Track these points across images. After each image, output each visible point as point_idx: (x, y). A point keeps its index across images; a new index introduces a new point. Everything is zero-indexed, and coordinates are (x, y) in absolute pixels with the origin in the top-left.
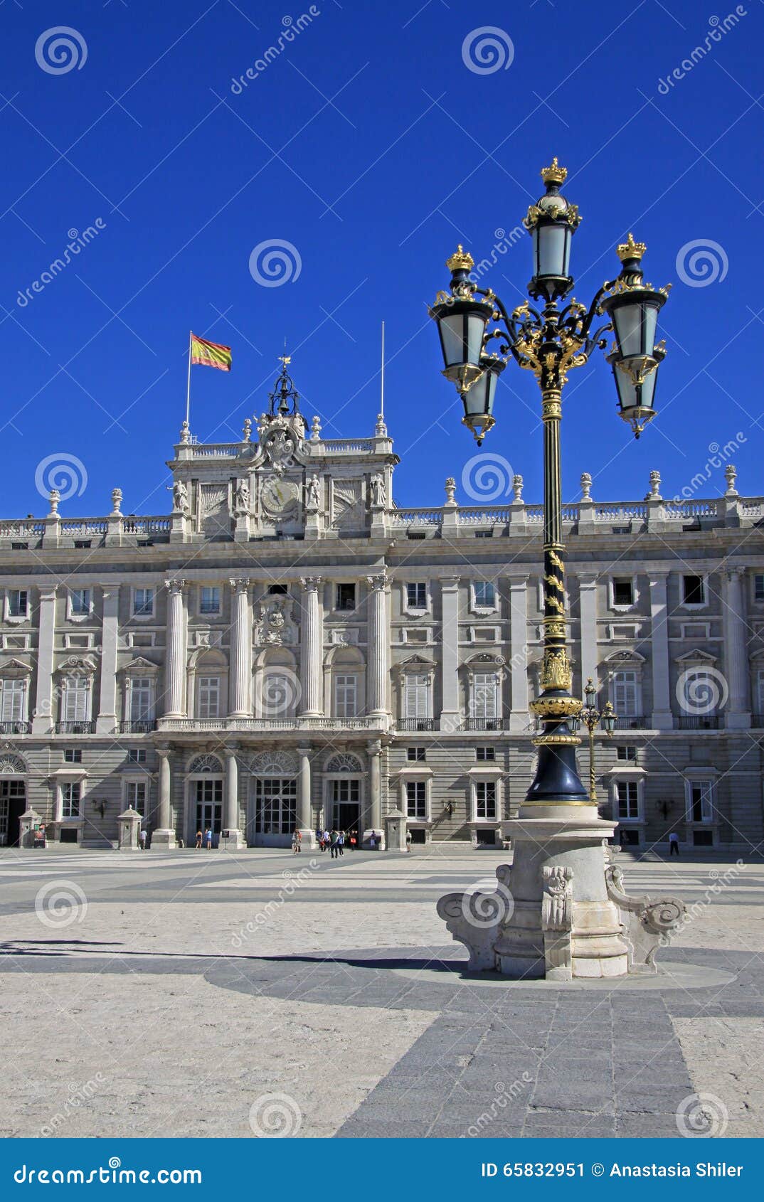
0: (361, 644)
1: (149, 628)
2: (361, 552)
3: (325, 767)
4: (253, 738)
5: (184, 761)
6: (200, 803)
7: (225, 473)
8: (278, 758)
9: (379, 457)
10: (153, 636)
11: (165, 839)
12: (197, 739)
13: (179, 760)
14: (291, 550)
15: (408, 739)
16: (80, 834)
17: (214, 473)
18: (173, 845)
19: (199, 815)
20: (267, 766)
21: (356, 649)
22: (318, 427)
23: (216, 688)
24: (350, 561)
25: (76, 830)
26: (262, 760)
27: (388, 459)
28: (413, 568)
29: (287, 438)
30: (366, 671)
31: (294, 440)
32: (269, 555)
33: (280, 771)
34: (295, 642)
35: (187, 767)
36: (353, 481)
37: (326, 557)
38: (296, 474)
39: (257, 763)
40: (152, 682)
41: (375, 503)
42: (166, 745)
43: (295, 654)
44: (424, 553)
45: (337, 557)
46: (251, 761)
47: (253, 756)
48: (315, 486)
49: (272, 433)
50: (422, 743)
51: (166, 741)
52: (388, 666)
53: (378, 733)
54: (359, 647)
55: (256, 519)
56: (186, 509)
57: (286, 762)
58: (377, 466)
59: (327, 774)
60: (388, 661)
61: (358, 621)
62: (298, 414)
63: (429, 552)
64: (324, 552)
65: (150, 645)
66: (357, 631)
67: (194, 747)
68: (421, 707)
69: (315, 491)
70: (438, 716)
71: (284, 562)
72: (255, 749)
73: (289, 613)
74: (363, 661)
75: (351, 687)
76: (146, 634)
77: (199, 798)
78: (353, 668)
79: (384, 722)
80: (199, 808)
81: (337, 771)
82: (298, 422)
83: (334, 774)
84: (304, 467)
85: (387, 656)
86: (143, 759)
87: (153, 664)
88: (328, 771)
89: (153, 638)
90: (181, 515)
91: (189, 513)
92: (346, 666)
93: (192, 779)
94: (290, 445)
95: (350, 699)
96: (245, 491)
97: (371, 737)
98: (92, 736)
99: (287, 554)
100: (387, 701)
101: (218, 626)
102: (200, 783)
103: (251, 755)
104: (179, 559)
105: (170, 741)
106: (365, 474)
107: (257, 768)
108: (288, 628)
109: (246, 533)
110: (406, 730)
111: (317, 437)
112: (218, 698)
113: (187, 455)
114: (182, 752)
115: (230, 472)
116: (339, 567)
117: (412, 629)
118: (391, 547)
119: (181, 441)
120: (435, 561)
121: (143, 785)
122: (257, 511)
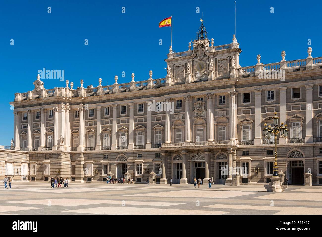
0: (227, 116)
1: (160, 115)
2: (226, 84)
3: (215, 158)
4: (190, 148)
5: (171, 157)
6: (178, 170)
7: (183, 61)
8: (200, 155)
9: (233, 50)
10: (162, 117)
11: (164, 181)
12: (173, 149)
13: (169, 156)
14: (203, 85)
15: (243, 148)
16: (142, 180)
17: (180, 62)
18: (166, 183)
19: (178, 174)
20: (197, 158)
21: (225, 118)
22: (213, 42)
23: (181, 133)
24: (223, 87)
25: (141, 178)
26: (195, 156)
27: (237, 50)
28: (245, 88)
29: (202, 47)
30: (229, 125)
31: (204, 47)
32: (196, 87)
33: (201, 159)
34: (206, 116)
35: (172, 159)
36: (225, 60)
37: (215, 87)
38: (206, 59)
39: (193, 157)
40: (162, 132)
41: (232, 66)
42: (164, 151)
43: (205, 121)
44: (249, 82)
45: (218, 86)
46: (191, 156)
47: (192, 155)
48: (211, 62)
49: (197, 46)
50: (248, 149)
51: (164, 150)
52: (236, 123)
53: (231, 146)
54: (226, 117)
55: (193, 76)
56: (171, 75)
57: (202, 156)
58: (233, 53)
59: (216, 160)
60: (236, 121)
61: (226, 108)
62: (206, 39)
63: (251, 82)
64: (214, 85)
65: (161, 120)
66: (226, 111)
67: (174, 152)
68: (248, 137)
69: (211, 64)
70: (253, 140)
71: (201, 89)
72: (192, 152)
73: (203, 107)
74: (228, 122)
75: (224, 131)
76: (160, 117)
77: (178, 169)
78: (225, 124)
79: (234, 142)
80: (178, 171)
81: (219, 159)
82: (206, 41)
83: (218, 160)
84: (208, 56)
85: (236, 120)
86: (159, 156)
87: (162, 126)
88: (216, 159)
89: (162, 118)
90: (169, 77)
91: (172, 76)
92: (222, 124)
93: (174, 162)
94: (203, 49)
95: (224, 135)
96: (189, 67)
97: (228, 147)
98: (144, 149)
99: (202, 87)
100: (236, 135)
101: (181, 113)
102: (178, 164)
103: (191, 154)
104: (168, 91)
105: (165, 150)
106: (229, 57)
107: (193, 158)
108: (203, 112)
109: (189, 81)
110: (242, 145)
111: (213, 45)
112: (182, 136)
113: (171, 57)
114: (171, 154)
115: (184, 61)
116: (219, 90)
117: (245, 110)
118: (236, 81)
119: (169, 52)
120: (252, 85)
121: (160, 164)
122: (193, 73)
